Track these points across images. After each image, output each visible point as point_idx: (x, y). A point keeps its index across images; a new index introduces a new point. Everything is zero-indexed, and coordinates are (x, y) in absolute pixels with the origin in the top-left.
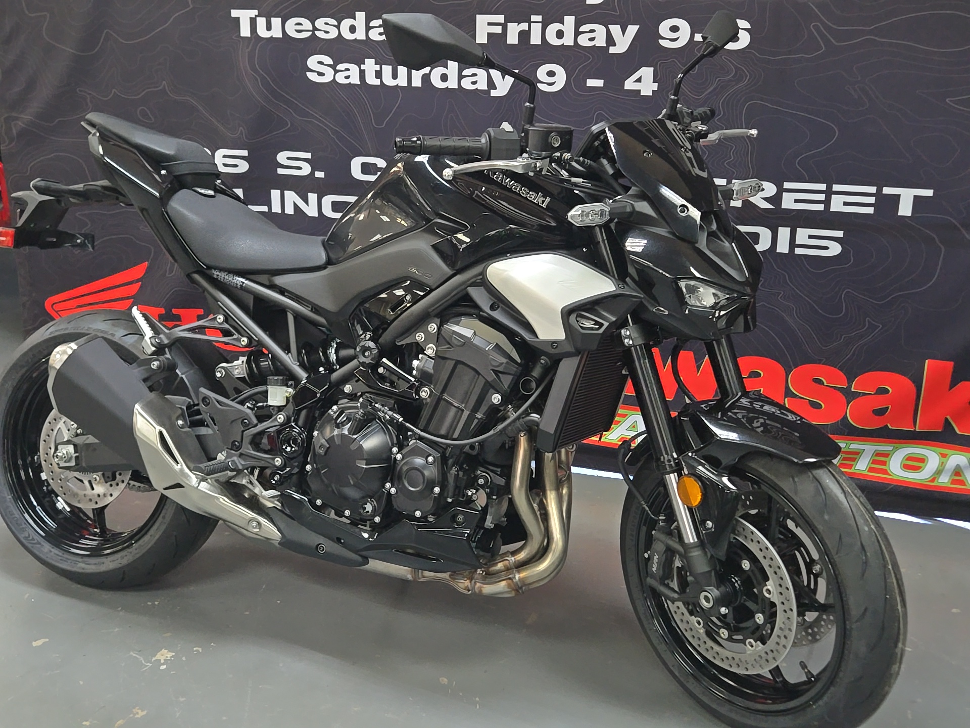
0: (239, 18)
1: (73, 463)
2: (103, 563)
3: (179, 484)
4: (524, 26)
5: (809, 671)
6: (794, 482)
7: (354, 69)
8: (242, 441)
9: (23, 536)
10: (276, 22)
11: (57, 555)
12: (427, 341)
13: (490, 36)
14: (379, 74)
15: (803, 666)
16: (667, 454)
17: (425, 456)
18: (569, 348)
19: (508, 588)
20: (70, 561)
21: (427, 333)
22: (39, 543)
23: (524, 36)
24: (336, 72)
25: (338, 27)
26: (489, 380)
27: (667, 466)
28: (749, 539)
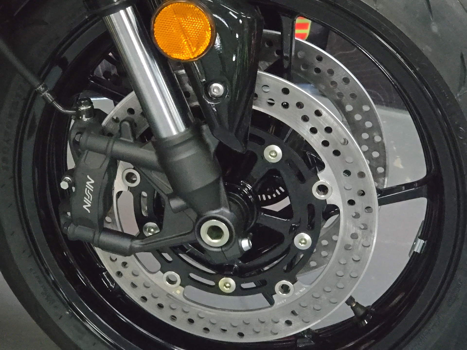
28: (278, 105)
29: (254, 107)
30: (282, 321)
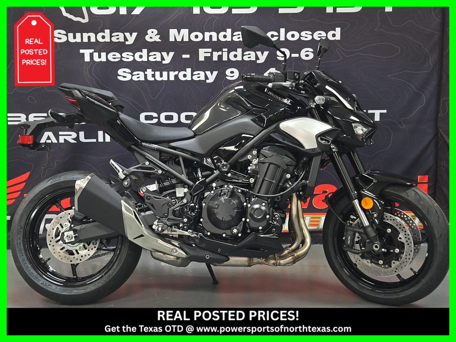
0: (84, 53)
1: (73, 240)
2: (88, 288)
3: (142, 235)
4: (220, 53)
5: (414, 271)
6: (407, 193)
7: (142, 74)
8: (168, 213)
9: (40, 283)
10: (103, 54)
11: (61, 289)
12: (252, 158)
13: (205, 57)
14: (153, 76)
15: (412, 269)
16: (353, 192)
17: (261, 203)
18: (319, 151)
19: (293, 259)
20: (68, 291)
21: (252, 155)
22: (50, 285)
23: (220, 57)
24: (132, 75)
25: (133, 56)
26: (285, 169)
27: (353, 197)
28: (389, 220)
29: (384, 221)
30: (394, 271)
